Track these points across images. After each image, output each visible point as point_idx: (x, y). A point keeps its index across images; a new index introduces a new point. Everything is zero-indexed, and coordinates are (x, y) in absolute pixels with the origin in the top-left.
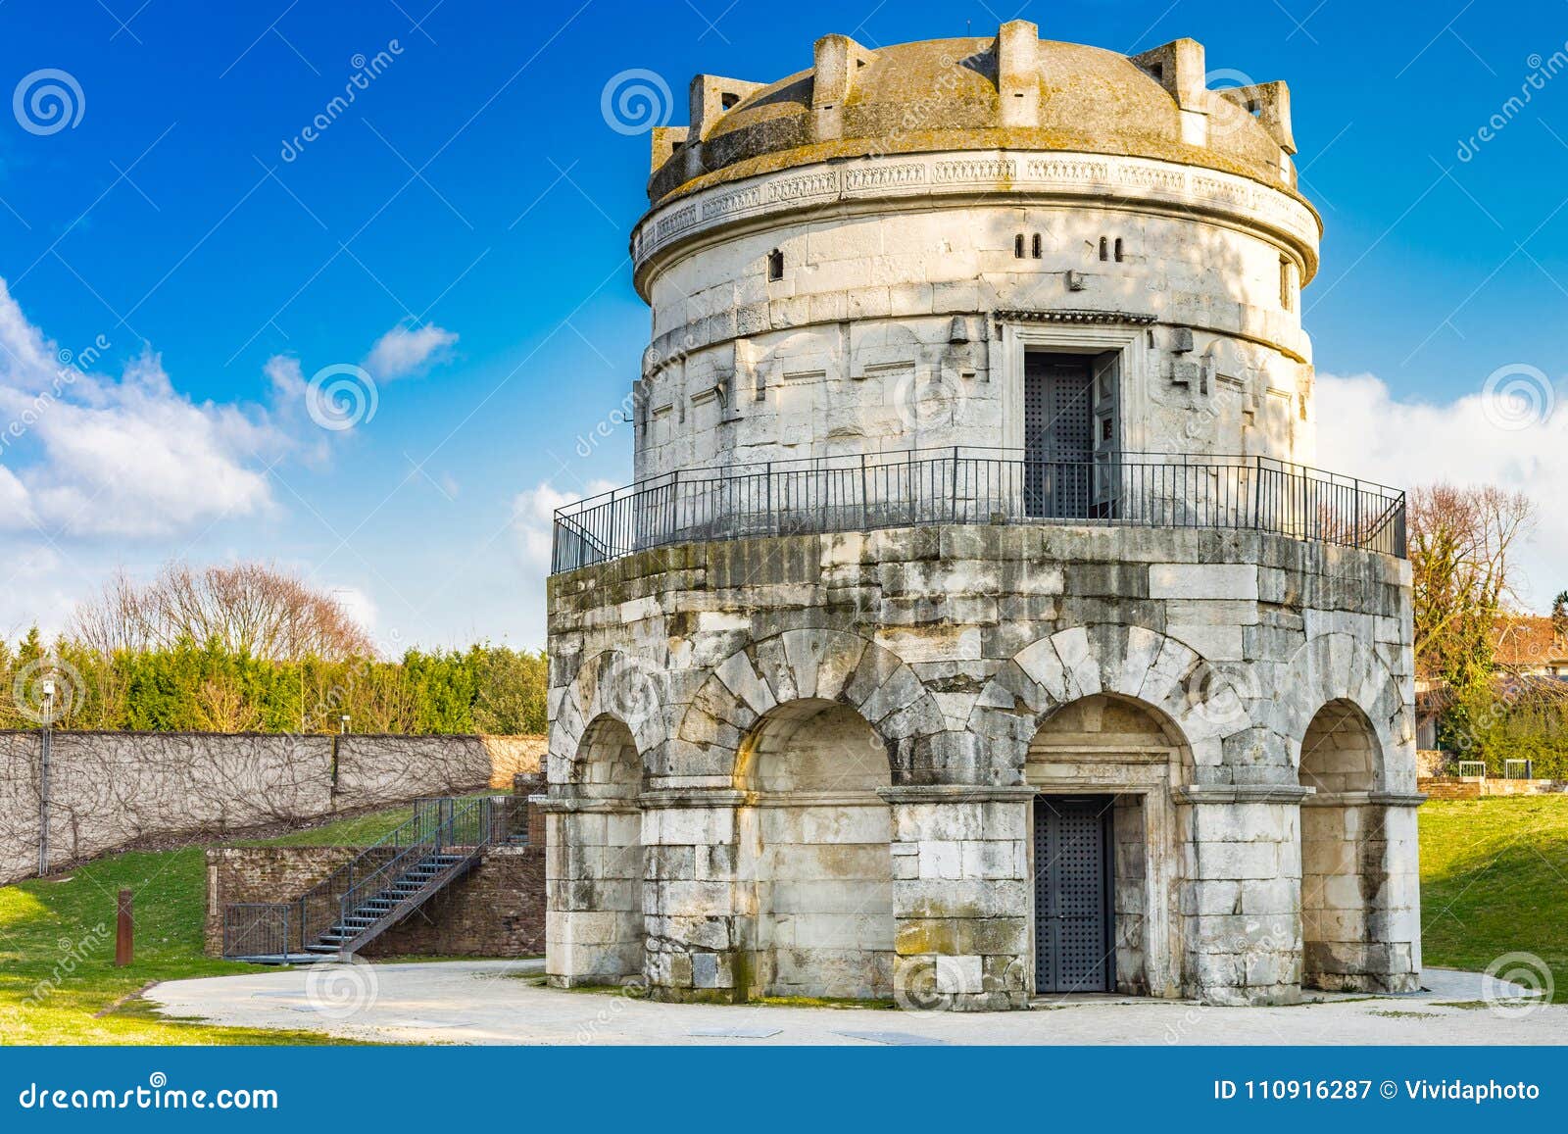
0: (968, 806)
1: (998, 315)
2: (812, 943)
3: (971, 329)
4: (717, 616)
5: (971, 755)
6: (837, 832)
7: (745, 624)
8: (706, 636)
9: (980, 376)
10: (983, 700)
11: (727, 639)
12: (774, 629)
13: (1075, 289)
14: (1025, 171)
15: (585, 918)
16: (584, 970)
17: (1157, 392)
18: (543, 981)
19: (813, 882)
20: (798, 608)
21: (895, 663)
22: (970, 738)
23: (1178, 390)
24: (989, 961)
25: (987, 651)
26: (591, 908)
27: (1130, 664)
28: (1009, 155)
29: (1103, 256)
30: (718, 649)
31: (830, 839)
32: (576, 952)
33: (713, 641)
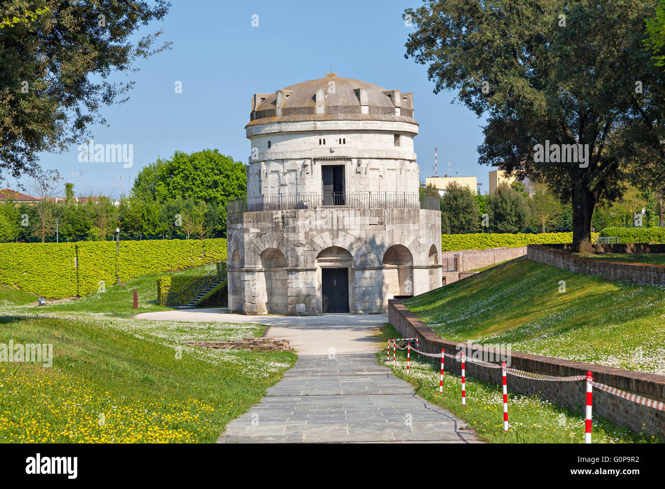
0: (302, 272)
1: (314, 159)
2: (279, 302)
3: (308, 162)
4: (253, 229)
5: (303, 261)
6: (283, 277)
7: (259, 231)
8: (251, 233)
9: (310, 173)
10: (305, 249)
11: (255, 234)
12: (264, 232)
13: (332, 152)
14: (320, 126)
15: (235, 297)
16: (235, 308)
17: (353, 175)
18: (228, 312)
19: (278, 288)
20: (269, 228)
21: (288, 240)
22: (303, 257)
23: (358, 174)
24: (307, 305)
25: (306, 238)
26: (236, 294)
27: (339, 240)
28: (316, 122)
29: (340, 143)
30: (253, 236)
31: (282, 278)
32: (233, 305)
33: (252, 235)
